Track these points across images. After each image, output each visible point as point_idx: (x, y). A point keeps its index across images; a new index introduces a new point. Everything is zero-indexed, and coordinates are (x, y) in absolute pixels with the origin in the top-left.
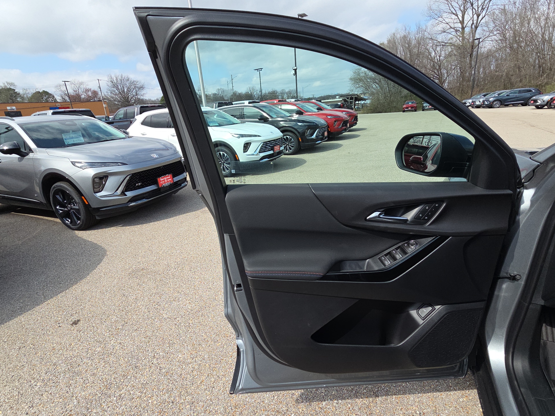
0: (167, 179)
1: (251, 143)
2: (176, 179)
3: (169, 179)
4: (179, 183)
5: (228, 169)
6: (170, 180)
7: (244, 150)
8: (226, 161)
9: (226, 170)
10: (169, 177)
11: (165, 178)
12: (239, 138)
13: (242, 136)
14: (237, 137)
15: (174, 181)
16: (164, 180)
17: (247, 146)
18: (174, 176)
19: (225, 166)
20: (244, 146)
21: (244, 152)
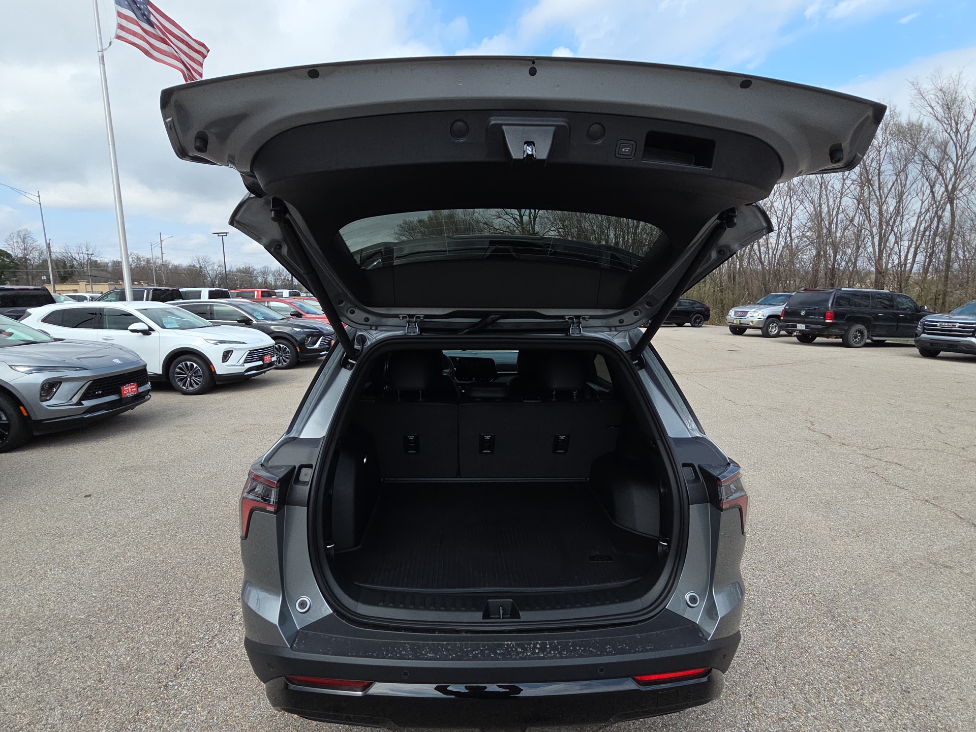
0: (131, 389)
1: (233, 351)
2: (141, 389)
3: (133, 388)
4: (143, 395)
5: (197, 384)
6: (135, 389)
7: (223, 359)
8: (194, 373)
9: (195, 385)
10: (134, 386)
11: (129, 388)
12: (216, 344)
13: (221, 342)
14: (214, 344)
15: (139, 392)
16: (128, 390)
17: (226, 355)
18: (139, 385)
19: (193, 380)
20: (223, 355)
21: (223, 362)
